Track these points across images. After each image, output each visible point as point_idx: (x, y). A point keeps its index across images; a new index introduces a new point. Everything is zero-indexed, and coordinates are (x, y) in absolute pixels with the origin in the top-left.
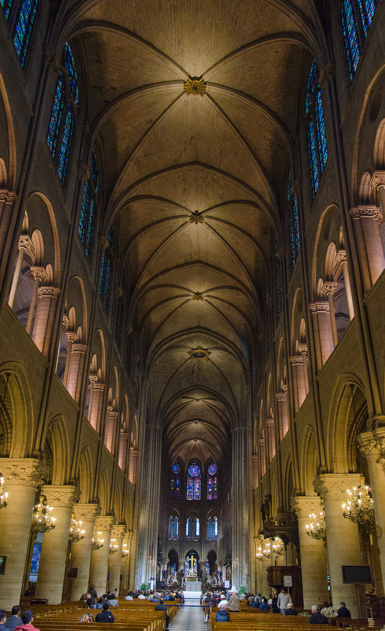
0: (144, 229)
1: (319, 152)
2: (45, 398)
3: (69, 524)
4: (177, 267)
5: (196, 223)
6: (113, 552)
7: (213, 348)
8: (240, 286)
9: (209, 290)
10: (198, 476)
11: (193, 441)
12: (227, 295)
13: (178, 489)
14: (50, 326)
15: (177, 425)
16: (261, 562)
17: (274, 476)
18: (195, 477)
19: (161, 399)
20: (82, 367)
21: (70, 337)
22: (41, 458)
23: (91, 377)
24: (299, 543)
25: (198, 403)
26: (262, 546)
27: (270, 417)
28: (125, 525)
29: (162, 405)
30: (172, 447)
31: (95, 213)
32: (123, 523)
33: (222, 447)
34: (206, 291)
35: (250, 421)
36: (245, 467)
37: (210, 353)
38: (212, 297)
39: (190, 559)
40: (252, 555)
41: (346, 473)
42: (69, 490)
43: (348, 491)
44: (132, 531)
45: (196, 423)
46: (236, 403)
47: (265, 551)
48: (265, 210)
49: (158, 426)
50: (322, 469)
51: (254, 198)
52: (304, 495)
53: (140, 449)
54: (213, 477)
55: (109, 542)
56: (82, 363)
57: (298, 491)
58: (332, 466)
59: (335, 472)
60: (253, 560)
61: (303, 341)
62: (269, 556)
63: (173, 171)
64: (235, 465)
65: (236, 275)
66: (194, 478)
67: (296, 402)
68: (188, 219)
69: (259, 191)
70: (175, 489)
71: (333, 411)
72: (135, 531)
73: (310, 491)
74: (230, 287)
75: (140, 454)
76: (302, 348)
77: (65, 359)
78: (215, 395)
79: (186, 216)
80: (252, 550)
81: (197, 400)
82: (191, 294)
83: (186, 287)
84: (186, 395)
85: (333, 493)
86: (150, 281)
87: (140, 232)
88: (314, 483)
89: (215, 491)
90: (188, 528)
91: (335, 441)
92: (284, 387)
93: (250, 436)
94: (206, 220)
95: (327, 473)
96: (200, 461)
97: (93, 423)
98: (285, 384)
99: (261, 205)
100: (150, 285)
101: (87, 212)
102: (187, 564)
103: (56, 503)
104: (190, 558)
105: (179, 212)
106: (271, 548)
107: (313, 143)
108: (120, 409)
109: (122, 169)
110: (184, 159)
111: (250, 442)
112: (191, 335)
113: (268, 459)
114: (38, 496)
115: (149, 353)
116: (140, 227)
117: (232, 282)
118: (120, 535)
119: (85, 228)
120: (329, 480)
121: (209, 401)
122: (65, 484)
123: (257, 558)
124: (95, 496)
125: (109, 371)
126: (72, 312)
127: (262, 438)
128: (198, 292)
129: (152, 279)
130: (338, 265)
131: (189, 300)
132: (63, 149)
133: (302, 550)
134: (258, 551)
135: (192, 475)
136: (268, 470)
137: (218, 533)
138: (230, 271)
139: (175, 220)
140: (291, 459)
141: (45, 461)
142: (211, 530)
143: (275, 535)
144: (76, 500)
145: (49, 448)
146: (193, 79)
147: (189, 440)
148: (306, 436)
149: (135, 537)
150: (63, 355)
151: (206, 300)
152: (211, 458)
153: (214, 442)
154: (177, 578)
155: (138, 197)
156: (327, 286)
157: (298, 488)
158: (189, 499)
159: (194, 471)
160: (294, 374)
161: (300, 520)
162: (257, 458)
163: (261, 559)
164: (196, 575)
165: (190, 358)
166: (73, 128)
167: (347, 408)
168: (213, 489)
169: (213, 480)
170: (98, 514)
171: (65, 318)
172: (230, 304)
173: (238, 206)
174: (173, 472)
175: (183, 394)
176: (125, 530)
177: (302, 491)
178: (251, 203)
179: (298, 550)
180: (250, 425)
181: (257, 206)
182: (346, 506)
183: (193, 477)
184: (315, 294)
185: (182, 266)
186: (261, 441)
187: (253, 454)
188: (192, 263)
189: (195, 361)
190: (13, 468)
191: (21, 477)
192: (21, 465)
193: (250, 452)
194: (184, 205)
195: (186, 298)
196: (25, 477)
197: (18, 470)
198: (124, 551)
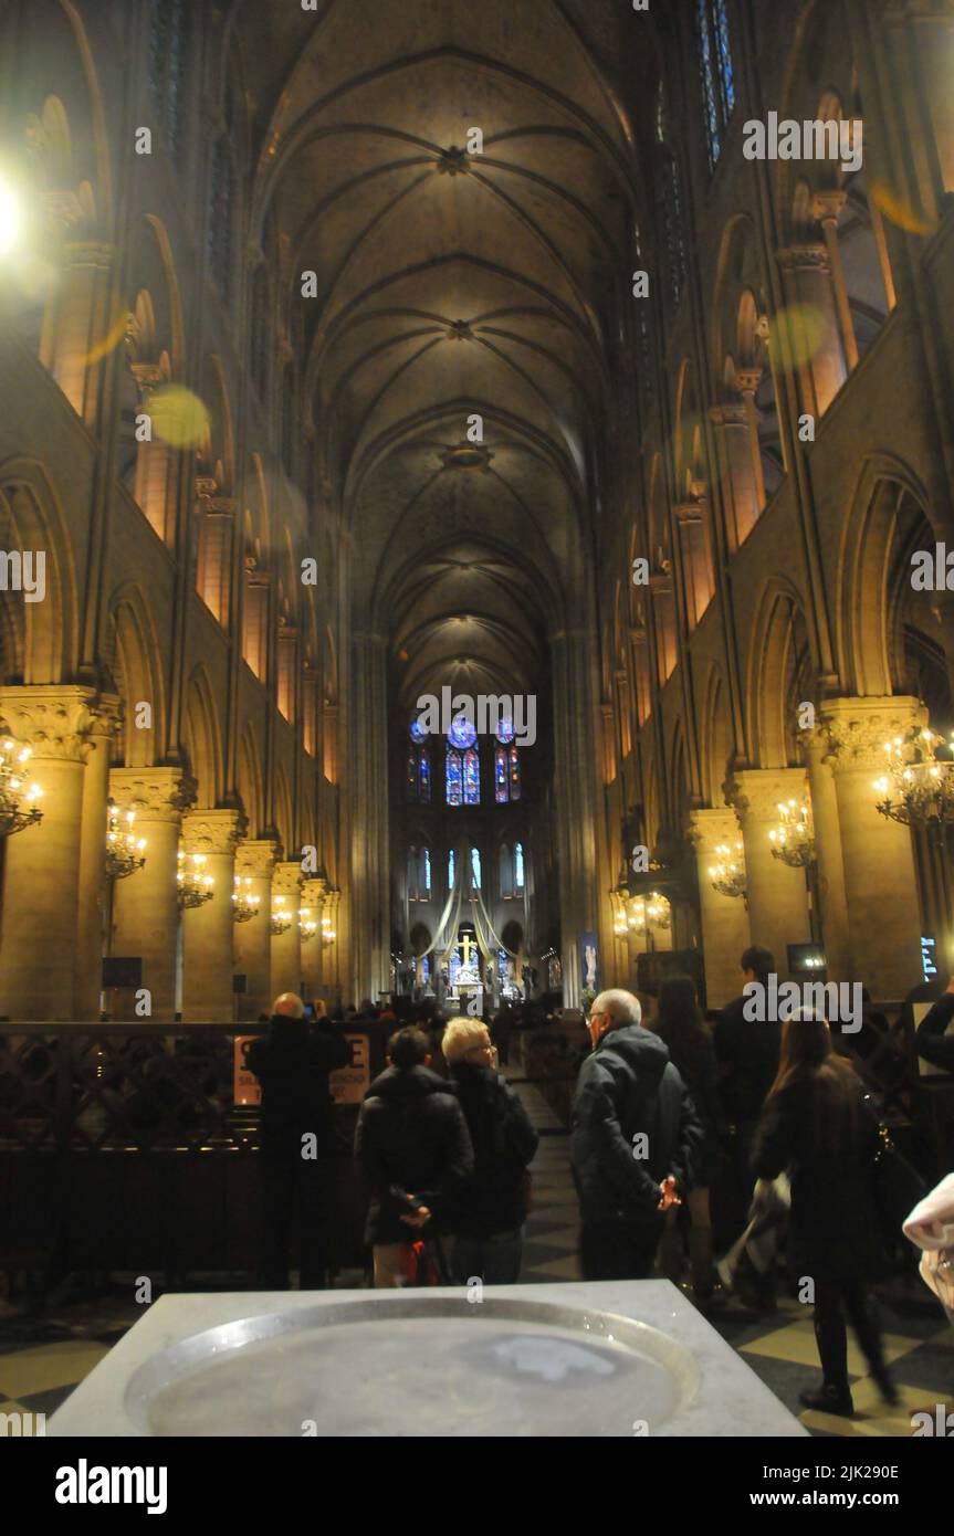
3: (231, 887)
4: (409, 271)
5: (453, 174)
6: (307, 939)
7: (497, 445)
9: (487, 316)
10: (473, 746)
11: (456, 664)
12: (528, 327)
13: (425, 780)
16: (625, 945)
17: (649, 759)
18: (465, 750)
19: (379, 572)
21: (203, 486)
23: (247, 563)
25: (466, 573)
26: (626, 909)
27: (637, 624)
28: (326, 878)
29: (385, 583)
32: (321, 873)
33: (529, 675)
34: (479, 319)
36: (586, 729)
37: (490, 456)
38: (494, 331)
39: (461, 944)
40: (607, 930)
41: (782, 768)
43: (781, 806)
44: (338, 890)
45: (463, 619)
46: (559, 576)
47: (632, 921)
48: (610, 158)
49: (375, 636)
50: (741, 759)
51: (575, 123)
52: (708, 807)
53: (344, 699)
54: (507, 749)
57: (697, 799)
58: (757, 755)
59: (763, 766)
61: (698, 473)
62: (641, 932)
63: (398, 71)
65: (546, 285)
66: (461, 753)
67: (690, 606)
68: (432, 166)
70: (418, 780)
71: (757, 645)
72: (344, 888)
73: (718, 798)
74: (529, 310)
75: (343, 712)
76: (698, 488)
79: (428, 160)
80: (606, 917)
81: (465, 566)
82: (442, 325)
83: (432, 311)
84: (439, 555)
85: (757, 808)
86: (348, 309)
87: (325, 202)
88: (723, 787)
89: (515, 782)
90: (455, 872)
92: (665, 565)
93: (593, 659)
94: (474, 166)
95: (747, 769)
97: (254, 665)
98: (666, 558)
99: (600, 146)
102: (454, 954)
103: (205, 846)
104: (461, 940)
105: (413, 151)
106: (646, 915)
110: (421, 43)
111: (594, 673)
112: (446, 420)
113: (635, 718)
116: (324, 193)
117: (538, 301)
118: (316, 900)
120: (749, 783)
121: (492, 567)
122: (218, 806)
123: (617, 936)
124: (269, 822)
127: (620, 667)
128: (460, 321)
129: (356, 302)
131: (438, 340)
133: (705, 918)
134: (620, 921)
135: (456, 745)
136: (637, 745)
137: (525, 880)
138: (532, 275)
139: (404, 171)
140: (682, 729)
142: (509, 875)
143: (653, 890)
147: (449, 659)
148: (711, 682)
149: (345, 901)
151: (481, 340)
153: (508, 663)
154: (435, 988)
155: (321, 133)
156: (742, 378)
157: (696, 791)
158: (452, 804)
159: (461, 735)
160: (685, 544)
161: (701, 858)
162: (610, 710)
163: (624, 938)
164: (477, 978)
165: (443, 470)
167: (784, 638)
168: (508, 775)
169: (508, 755)
170: (278, 859)
172: (537, 348)
173: (548, 137)
174: (411, 740)
175: (434, 552)
176: (325, 889)
177: (705, 797)
178: (570, 133)
179: (697, 919)
181: (590, 145)
182: (778, 836)
183: (459, 750)
184: (720, 383)
185: (422, 267)
186: (619, 674)
187: (602, 701)
188: (445, 259)
189: (455, 476)
190: (135, 789)
191: (152, 804)
192: (149, 781)
193: (595, 696)
194: (423, 136)
195: (432, 336)
196: (159, 805)
197: (145, 792)
198: (325, 933)
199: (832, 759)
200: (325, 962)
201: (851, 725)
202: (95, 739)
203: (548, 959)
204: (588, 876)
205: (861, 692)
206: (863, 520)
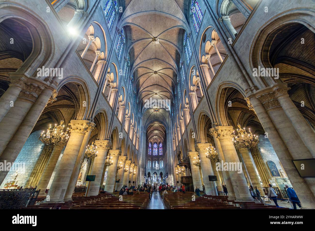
0: (141, 76)
1: (188, 53)
2: (112, 121)
3: (117, 163)
4: (150, 86)
6: (131, 173)
8: (168, 91)
9: (159, 92)
10: (157, 147)
11: (155, 137)
12: (164, 93)
14: (115, 100)
15: (150, 132)
16: (178, 175)
19: (146, 123)
20: (123, 112)
22: (110, 140)
23: (126, 116)
24: (190, 168)
26: (178, 169)
27: (178, 128)
29: (146, 125)
30: (149, 138)
31: (128, 71)
32: (134, 163)
33: (164, 138)
35: (172, 129)
36: (171, 144)
37: (159, 110)
38: (160, 94)
39: (154, 175)
40: (175, 173)
41: (205, 143)
42: (118, 151)
43: (207, 148)
45: (156, 131)
46: (167, 124)
47: (179, 171)
48: (174, 70)
49: (145, 132)
51: (171, 67)
52: (191, 151)
53: (140, 138)
54: (161, 148)
55: (130, 169)
56: (123, 111)
57: (189, 150)
58: (200, 141)
59: (201, 143)
60: (175, 175)
61: (187, 104)
62: (180, 173)
63: (149, 60)
64: (168, 143)
65: (167, 88)
66: (155, 148)
67: (186, 122)
68: (153, 73)
69: (172, 65)
72: (138, 166)
73: (193, 150)
74: (165, 91)
75: (140, 140)
76: (187, 106)
77: (118, 111)
78: (161, 122)
79: (153, 72)
80: (175, 171)
81: (156, 124)
83: (153, 91)
84: (153, 122)
85: (201, 150)
86: (143, 90)
87: (140, 76)
88: (194, 147)
90: (154, 164)
91: (200, 133)
92: (182, 118)
93: (172, 134)
94: (158, 73)
95: (199, 143)
96: (157, 142)
97: (126, 130)
99: (173, 69)
100: (143, 91)
101: (126, 70)
102: (153, 177)
103: (113, 156)
105: (151, 71)
106: (181, 170)
107: (187, 52)
108: (134, 126)
109: (136, 60)
110: (152, 57)
111: (172, 136)
113: (178, 140)
114: (108, 153)
115: (143, 110)
116: (140, 75)
117: (165, 90)
118: (133, 167)
119: (126, 74)
120: (200, 145)
121: (159, 124)
122: (117, 149)
124: (126, 153)
125: (131, 114)
126: (121, 96)
127: (176, 134)
128: (156, 93)
129: (144, 89)
130: (197, 81)
132: (120, 53)
133: (192, 170)
134: (177, 171)
136: (179, 144)
137: (163, 166)
138: (165, 86)
139: (150, 73)
140: (186, 139)
141: (111, 141)
142: (161, 165)
143: (183, 165)
144: (120, 154)
145: (112, 137)
146: (155, 37)
147: (154, 136)
148: (190, 132)
149: (138, 168)
150: (118, 110)
152: (160, 142)
153: (161, 136)
154: (151, 182)
155: (140, 67)
156: (194, 88)
157: (189, 149)
158: (154, 155)
159: (155, 146)
160: (185, 114)
163: (178, 174)
166: (123, 48)
168: (161, 151)
170: (126, 159)
171: (119, 98)
172: (165, 96)
173: (167, 69)
174: (149, 146)
175: (152, 122)
176: (135, 165)
178: (170, 68)
179: (191, 170)
180: (172, 130)
181: (172, 69)
182: (207, 154)
184: (190, 90)
185: (152, 85)
186: (176, 135)
187: (173, 139)
188: (154, 85)
189: (155, 112)
190: (100, 144)
191: (103, 146)
192: (103, 142)
193: (172, 139)
194: (152, 69)
195: (153, 94)
196: (104, 147)
197: (102, 144)
198: (134, 172)
199: (219, 137)
200: (134, 177)
201: (222, 131)
202: (88, 130)
203: (166, 178)
204: (171, 165)
205: (222, 125)
206: (220, 96)
